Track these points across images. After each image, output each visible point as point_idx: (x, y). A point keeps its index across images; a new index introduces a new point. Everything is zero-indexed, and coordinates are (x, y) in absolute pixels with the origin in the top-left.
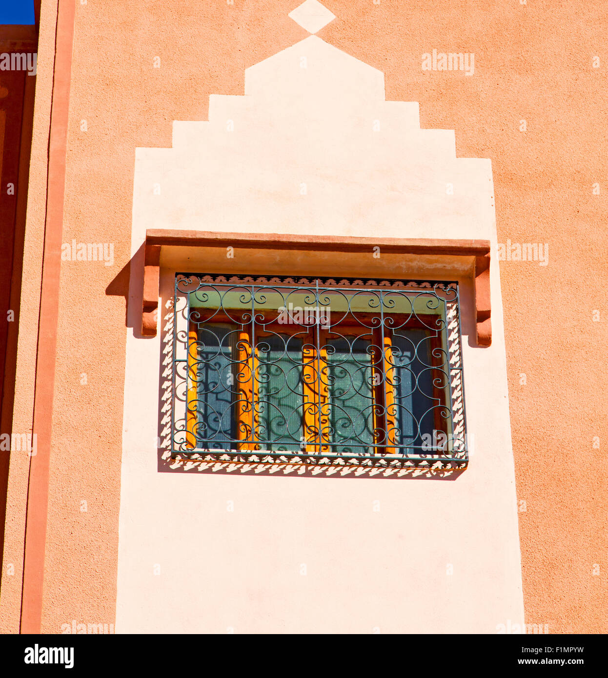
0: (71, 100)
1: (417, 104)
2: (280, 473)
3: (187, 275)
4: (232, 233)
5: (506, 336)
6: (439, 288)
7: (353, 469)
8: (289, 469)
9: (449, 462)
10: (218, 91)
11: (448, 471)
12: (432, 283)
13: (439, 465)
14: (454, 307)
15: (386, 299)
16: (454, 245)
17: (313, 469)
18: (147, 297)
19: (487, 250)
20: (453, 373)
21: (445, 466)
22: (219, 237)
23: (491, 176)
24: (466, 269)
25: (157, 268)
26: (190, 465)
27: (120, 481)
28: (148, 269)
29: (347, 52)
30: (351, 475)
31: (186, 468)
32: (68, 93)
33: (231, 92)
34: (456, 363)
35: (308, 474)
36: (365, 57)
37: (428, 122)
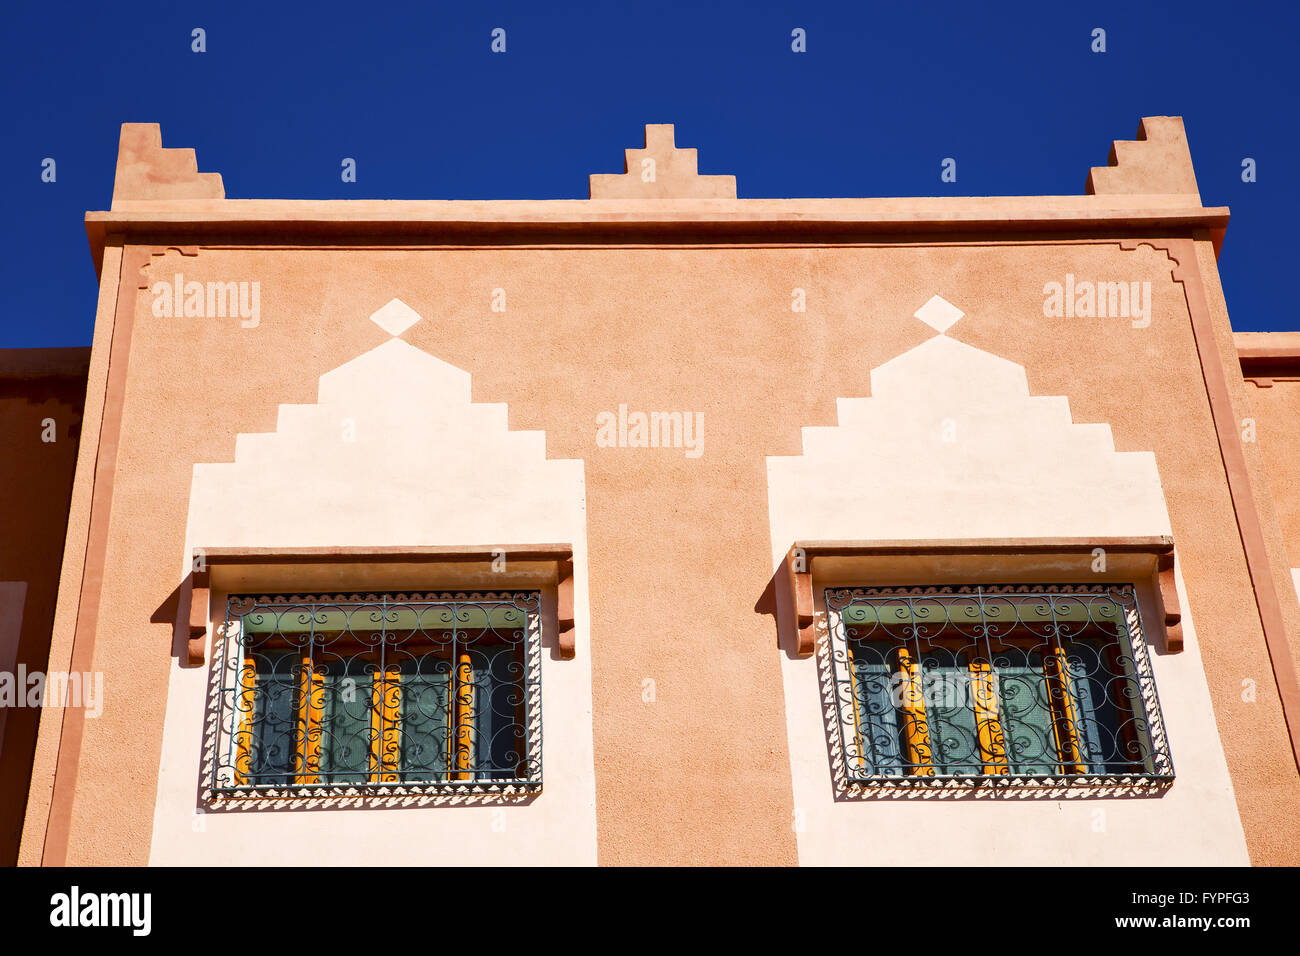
0: (124, 416)
1: (506, 405)
2: (334, 808)
3: (242, 597)
4: (288, 548)
5: (592, 647)
6: (520, 598)
7: (416, 799)
8: (345, 802)
9: (522, 785)
10: (289, 400)
11: (522, 795)
12: (512, 593)
13: (510, 789)
14: (536, 619)
15: (460, 613)
16: (532, 550)
17: (371, 801)
18: (194, 622)
19: (569, 554)
20: (532, 689)
21: (518, 790)
22: (274, 553)
23: (583, 476)
24: (549, 576)
25: (207, 591)
26: (233, 804)
27: (152, 827)
28: (197, 592)
29: (432, 354)
30: (414, 806)
31: (228, 808)
32: (121, 409)
33: (302, 401)
34: (536, 678)
35: (366, 807)
36: (452, 358)
37: (517, 423)
